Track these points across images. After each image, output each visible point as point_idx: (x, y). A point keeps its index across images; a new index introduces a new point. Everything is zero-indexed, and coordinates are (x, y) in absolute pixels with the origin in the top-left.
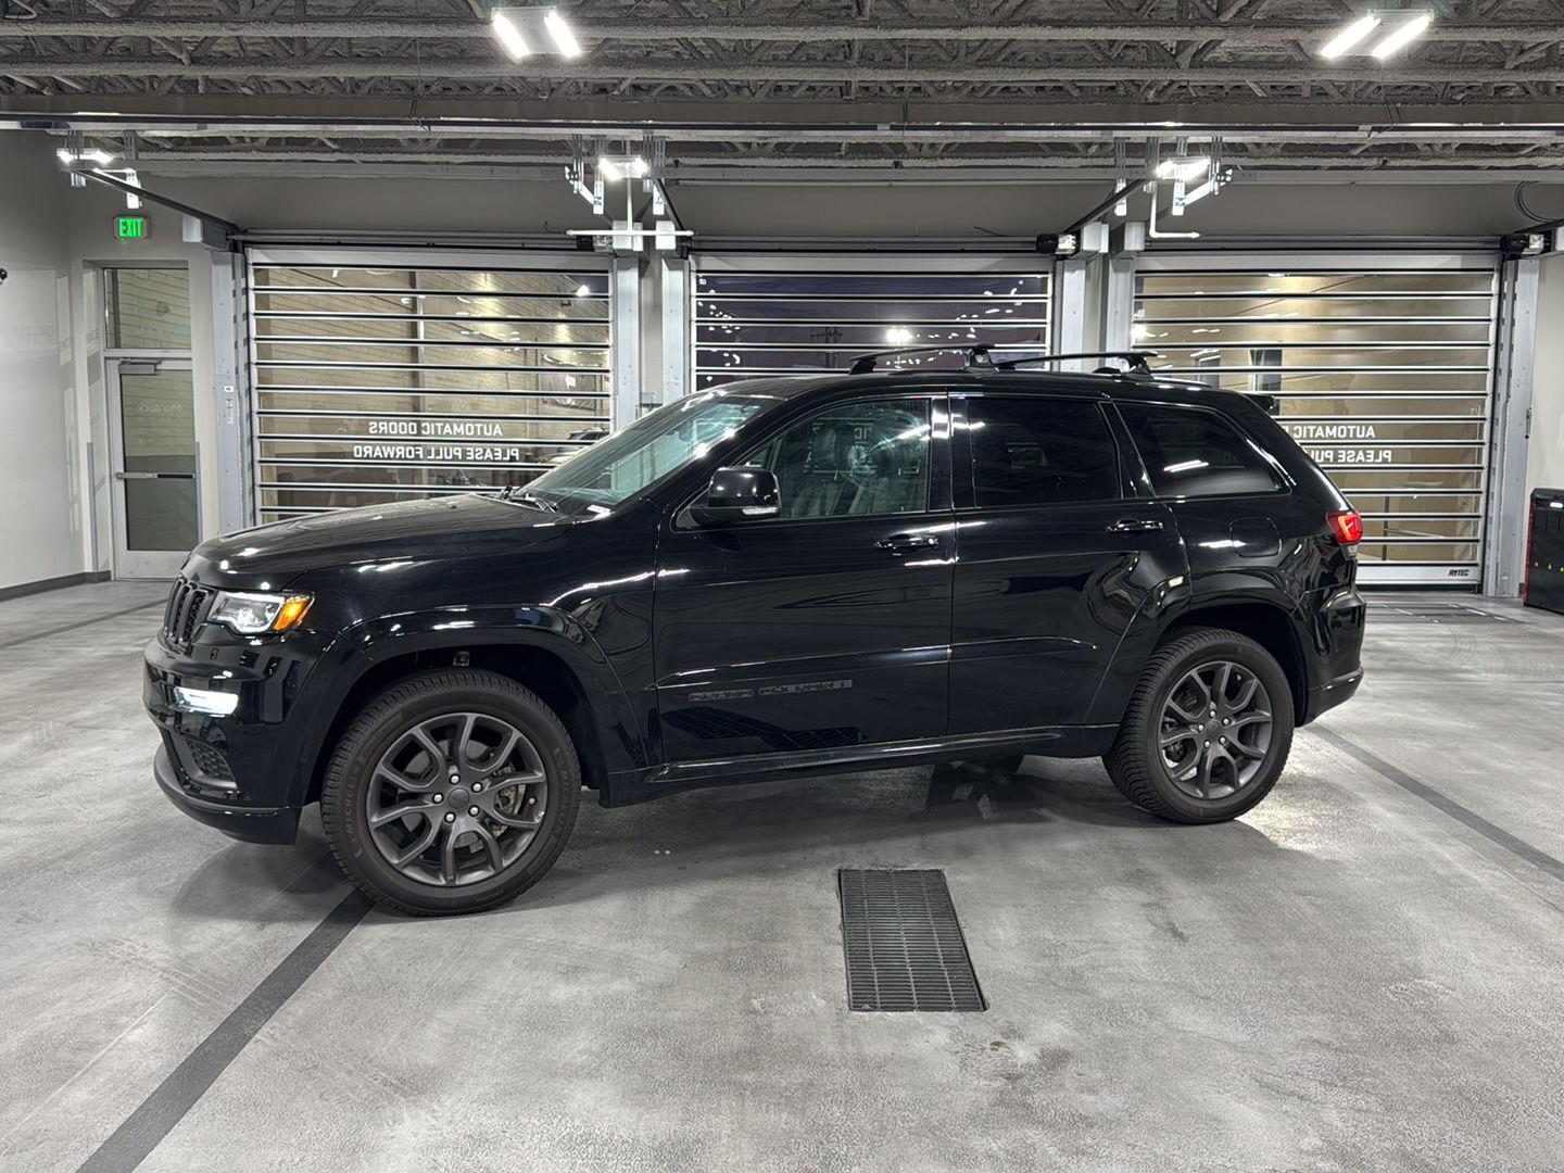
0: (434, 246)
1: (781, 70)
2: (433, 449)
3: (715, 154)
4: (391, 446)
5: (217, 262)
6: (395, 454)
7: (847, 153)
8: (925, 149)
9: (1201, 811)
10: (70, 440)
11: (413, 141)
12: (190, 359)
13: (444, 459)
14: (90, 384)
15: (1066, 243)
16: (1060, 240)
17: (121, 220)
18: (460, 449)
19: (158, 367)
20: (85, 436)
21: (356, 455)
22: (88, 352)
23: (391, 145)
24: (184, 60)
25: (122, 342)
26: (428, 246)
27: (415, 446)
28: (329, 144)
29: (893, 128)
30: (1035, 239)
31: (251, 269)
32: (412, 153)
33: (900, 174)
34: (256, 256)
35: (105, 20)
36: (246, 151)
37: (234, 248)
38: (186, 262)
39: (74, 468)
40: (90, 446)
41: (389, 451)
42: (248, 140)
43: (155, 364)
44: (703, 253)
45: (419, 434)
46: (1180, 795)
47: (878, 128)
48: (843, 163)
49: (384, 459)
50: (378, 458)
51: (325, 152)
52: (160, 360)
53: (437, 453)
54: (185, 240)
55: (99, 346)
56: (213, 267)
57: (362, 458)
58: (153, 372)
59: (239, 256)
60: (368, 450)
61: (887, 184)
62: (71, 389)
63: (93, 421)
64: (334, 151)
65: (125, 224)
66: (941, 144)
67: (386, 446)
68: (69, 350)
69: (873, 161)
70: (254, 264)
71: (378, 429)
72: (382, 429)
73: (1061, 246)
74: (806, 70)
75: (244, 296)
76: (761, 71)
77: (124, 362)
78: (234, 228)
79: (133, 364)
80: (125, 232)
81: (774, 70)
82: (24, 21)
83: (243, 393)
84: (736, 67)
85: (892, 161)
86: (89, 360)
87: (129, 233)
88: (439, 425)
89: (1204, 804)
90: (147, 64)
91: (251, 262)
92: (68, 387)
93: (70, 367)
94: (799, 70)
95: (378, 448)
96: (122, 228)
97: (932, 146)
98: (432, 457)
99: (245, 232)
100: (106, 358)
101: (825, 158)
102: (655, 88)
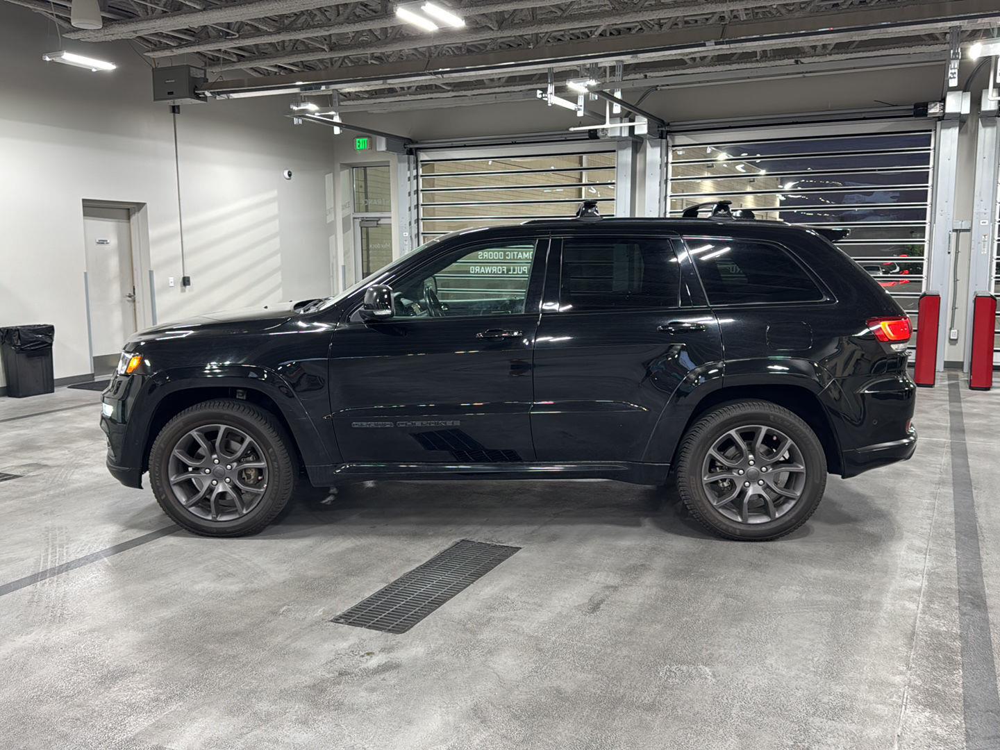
0: (516, 143)
1: (654, 12)
2: (512, 268)
3: (670, 68)
4: (489, 266)
5: (400, 161)
6: (492, 271)
7: (761, 58)
8: (819, 49)
9: (738, 531)
10: (333, 264)
11: (492, 80)
12: (390, 218)
13: (518, 274)
14: (344, 233)
15: (934, 110)
16: (929, 106)
17: (358, 140)
18: (505, 268)
19: (379, 222)
20: (341, 263)
21: (471, 272)
22: (343, 215)
23: (479, 84)
24: (327, 50)
25: (369, 208)
26: (512, 143)
27: (502, 266)
28: (444, 87)
29: (716, 44)
30: (912, 107)
31: (420, 164)
32: (491, 88)
33: (800, 68)
34: (423, 156)
35: (270, 34)
36: (404, 95)
37: (410, 152)
38: (389, 162)
39: (335, 280)
40: (344, 267)
41: (488, 269)
42: (406, 89)
43: (377, 221)
44: (676, 134)
45: (505, 259)
46: (720, 518)
47: (707, 44)
48: (759, 65)
49: (486, 274)
50: (483, 273)
51: (444, 92)
52: (380, 218)
53: (514, 270)
54: (378, 150)
55: (349, 211)
56: (399, 165)
57: (475, 274)
58: (376, 225)
59: (412, 157)
60: (477, 269)
61: (801, 75)
62: (334, 236)
63: (346, 253)
64: (449, 91)
65: (359, 142)
66: (829, 44)
67: (487, 266)
68: (333, 215)
69: (779, 61)
70: (421, 161)
71: (483, 256)
72: (485, 256)
73: (930, 111)
74: (670, 10)
75: (416, 181)
76: (641, 14)
77: (363, 220)
78: (410, 141)
79: (367, 221)
80: (359, 146)
81: (650, 13)
82: (232, 39)
83: (413, 237)
84: (624, 14)
85: (793, 60)
86: (343, 219)
87: (361, 147)
88: (516, 253)
89: (743, 527)
90: (309, 53)
91: (419, 160)
92: (332, 235)
93: (333, 224)
94: (665, 10)
95: (483, 268)
96: (358, 144)
97: (824, 46)
98: (511, 273)
99: (417, 143)
100: (354, 218)
101: (746, 63)
102: (634, 29)
